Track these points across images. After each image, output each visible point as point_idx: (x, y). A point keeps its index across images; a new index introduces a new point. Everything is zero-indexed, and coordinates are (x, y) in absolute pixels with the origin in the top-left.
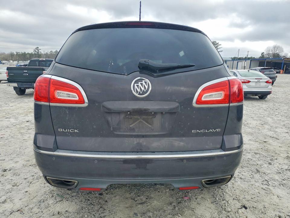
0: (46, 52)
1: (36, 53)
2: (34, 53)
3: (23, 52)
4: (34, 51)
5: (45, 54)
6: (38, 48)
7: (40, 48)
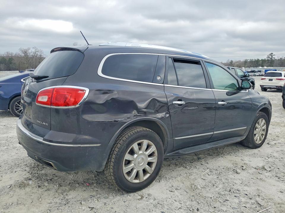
0: (281, 57)
1: (269, 59)
2: (267, 60)
3: (256, 59)
4: (267, 57)
5: (279, 60)
6: (272, 53)
7: (274, 54)
